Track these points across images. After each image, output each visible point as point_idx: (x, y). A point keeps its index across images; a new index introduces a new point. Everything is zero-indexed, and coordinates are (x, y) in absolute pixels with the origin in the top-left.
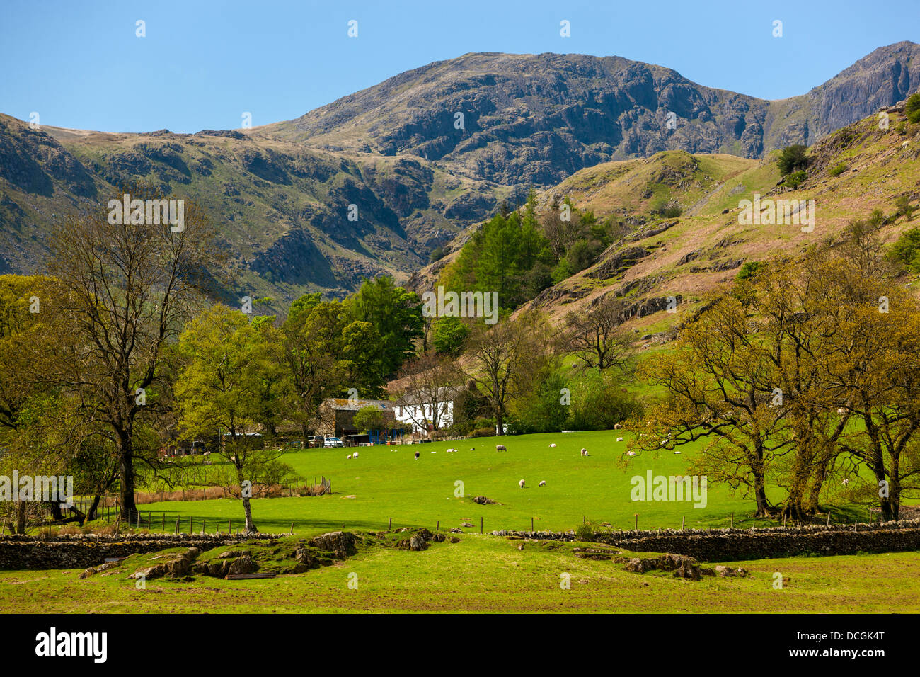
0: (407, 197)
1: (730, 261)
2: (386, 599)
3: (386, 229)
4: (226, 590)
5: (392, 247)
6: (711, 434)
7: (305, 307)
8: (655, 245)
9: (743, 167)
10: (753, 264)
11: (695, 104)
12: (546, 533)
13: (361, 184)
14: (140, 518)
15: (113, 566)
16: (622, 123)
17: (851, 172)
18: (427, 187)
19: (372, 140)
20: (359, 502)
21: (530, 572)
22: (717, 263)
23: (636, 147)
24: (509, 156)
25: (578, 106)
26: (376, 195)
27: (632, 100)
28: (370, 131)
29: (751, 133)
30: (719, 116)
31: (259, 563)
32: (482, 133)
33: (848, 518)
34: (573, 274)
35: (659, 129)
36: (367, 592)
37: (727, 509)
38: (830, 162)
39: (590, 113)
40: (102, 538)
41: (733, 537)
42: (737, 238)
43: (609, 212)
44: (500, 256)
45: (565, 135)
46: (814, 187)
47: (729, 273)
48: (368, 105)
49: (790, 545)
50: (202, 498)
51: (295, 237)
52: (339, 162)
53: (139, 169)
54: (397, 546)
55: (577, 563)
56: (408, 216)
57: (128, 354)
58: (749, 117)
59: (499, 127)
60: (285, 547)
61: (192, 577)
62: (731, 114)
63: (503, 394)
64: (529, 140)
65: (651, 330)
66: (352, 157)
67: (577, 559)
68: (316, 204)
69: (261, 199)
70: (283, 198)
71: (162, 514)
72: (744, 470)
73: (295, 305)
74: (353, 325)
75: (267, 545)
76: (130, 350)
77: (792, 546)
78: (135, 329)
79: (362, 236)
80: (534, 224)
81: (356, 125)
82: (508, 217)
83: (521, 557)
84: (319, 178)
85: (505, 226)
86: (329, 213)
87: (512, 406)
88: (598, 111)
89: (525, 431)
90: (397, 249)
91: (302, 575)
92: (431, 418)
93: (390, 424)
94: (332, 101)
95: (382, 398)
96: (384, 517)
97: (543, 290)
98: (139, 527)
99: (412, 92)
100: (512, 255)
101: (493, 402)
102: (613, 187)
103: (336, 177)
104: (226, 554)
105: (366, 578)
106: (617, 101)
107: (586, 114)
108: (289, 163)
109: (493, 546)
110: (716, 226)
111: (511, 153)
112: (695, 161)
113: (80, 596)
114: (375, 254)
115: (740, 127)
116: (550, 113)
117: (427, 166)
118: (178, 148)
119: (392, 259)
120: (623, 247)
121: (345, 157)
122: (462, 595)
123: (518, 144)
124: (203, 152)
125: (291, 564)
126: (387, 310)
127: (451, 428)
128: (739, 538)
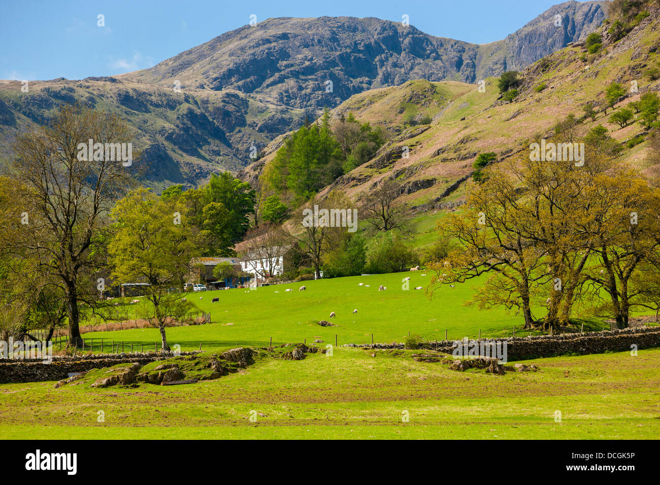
0: (231, 119)
1: (469, 153)
2: (282, 396)
3: (217, 142)
4: (163, 393)
5: (221, 153)
6: (490, 271)
7: (171, 195)
8: (414, 144)
9: (466, 89)
10: (485, 154)
11: (427, 48)
12: (383, 345)
13: (199, 110)
14: (85, 344)
15: (79, 379)
16: (378, 63)
17: (550, 89)
18: (244, 111)
19: (205, 81)
20: (237, 328)
21: (383, 373)
22: (460, 155)
23: (387, 79)
24: (301, 88)
25: (347, 52)
26: (209, 118)
27: (384, 47)
28: (203, 74)
29: (467, 67)
30: (444, 56)
31: (185, 372)
32: (281, 73)
33: (590, 328)
34: (358, 165)
35: (403, 66)
36: (266, 391)
37: (502, 324)
38: (535, 82)
39: (355, 57)
40: (64, 358)
41: (516, 343)
42: (473, 137)
43: (375, 124)
44: (305, 155)
45: (338, 73)
46: (524, 100)
47: (468, 161)
48: (202, 56)
49: (557, 348)
50: (120, 329)
51: (155, 149)
52: (183, 96)
53: (45, 105)
54: (283, 356)
55: (415, 365)
56: (232, 132)
57: (72, 226)
58: (465, 56)
59: (292, 69)
60: (203, 360)
61: (137, 384)
62: (453, 55)
63: (319, 250)
64: (314, 77)
65: (417, 203)
66: (192, 93)
67: (415, 362)
68: (167, 125)
69: (130, 123)
70: (145, 122)
71: (100, 341)
72: (515, 295)
73: (164, 194)
74: (210, 205)
75: (190, 360)
76: (73, 223)
77: (559, 348)
78: (76, 208)
79: (201, 147)
80: (329, 132)
81: (194, 70)
82: (310, 128)
83: (375, 362)
84: (169, 108)
85: (308, 134)
86: (177, 132)
87: (326, 258)
88: (361, 55)
89: (335, 276)
90: (226, 155)
91: (216, 380)
92: (268, 269)
93: (239, 274)
94: (177, 54)
95: (232, 256)
96: (258, 337)
97: (337, 178)
98: (84, 350)
99: (231, 46)
100: (314, 154)
101: (312, 256)
102: (377, 106)
103: (181, 106)
104: (160, 366)
105: (263, 381)
106: (374, 48)
107: (352, 58)
108: (148, 98)
109: (353, 355)
110: (457, 129)
111: (302, 86)
112: (433, 86)
113: (58, 401)
114: (210, 159)
115: (459, 64)
116: (327, 58)
117: (244, 97)
118: (71, 90)
119: (222, 161)
120: (392, 146)
121: (187, 93)
122: (336, 391)
123: (306, 80)
124: (89, 92)
125: (208, 373)
126: (229, 195)
127: (282, 275)
128: (521, 344)
